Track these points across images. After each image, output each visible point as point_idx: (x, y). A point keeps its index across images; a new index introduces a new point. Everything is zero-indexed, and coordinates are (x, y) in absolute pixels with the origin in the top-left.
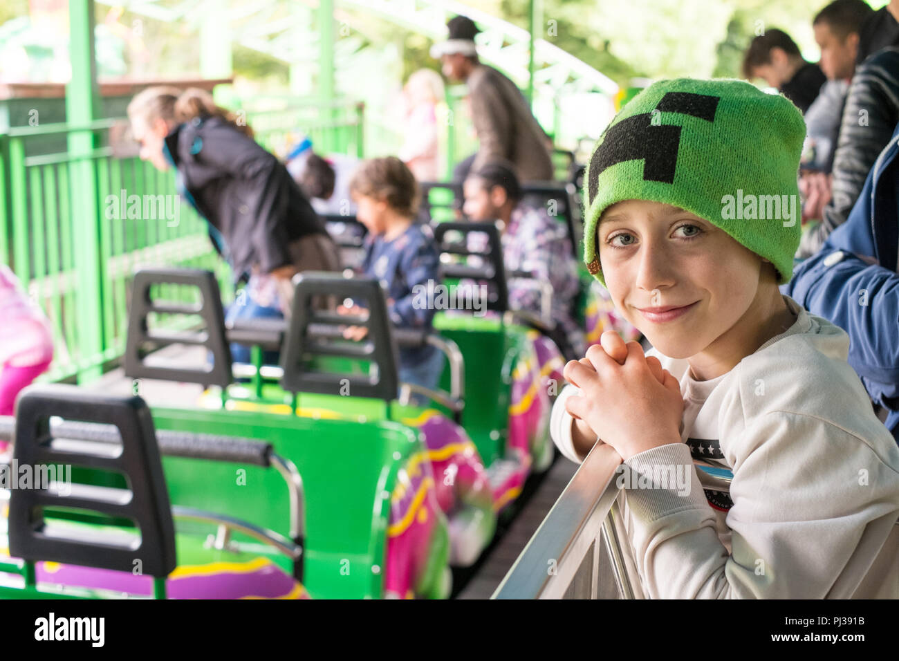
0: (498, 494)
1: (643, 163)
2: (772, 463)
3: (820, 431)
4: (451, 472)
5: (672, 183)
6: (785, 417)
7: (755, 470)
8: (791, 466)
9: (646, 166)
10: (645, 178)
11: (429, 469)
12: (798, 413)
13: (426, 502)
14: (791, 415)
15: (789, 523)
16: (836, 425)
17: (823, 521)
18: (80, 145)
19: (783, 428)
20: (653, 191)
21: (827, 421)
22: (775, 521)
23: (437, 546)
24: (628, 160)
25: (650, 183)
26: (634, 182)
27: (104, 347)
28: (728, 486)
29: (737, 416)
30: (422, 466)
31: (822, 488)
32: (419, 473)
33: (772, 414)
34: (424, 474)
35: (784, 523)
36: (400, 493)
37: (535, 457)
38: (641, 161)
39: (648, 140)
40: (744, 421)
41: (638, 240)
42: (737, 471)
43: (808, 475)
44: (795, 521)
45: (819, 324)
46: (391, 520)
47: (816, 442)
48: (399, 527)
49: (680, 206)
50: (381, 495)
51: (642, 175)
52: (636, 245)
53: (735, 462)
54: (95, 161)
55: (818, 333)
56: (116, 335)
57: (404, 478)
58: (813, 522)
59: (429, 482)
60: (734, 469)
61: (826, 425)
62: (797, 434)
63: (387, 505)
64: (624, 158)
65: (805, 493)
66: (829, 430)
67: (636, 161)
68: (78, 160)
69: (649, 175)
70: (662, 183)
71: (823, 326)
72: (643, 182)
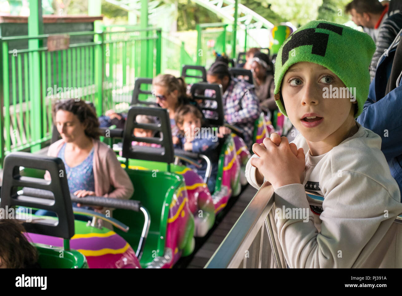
0: (217, 206)
1: (312, 47)
2: (343, 193)
3: (365, 180)
4: (196, 195)
5: (324, 56)
6: (350, 173)
7: (335, 196)
8: (350, 195)
9: (313, 48)
10: (312, 53)
11: (186, 194)
12: (356, 172)
13: (184, 208)
14: (353, 173)
15: (348, 219)
16: (372, 178)
17: (363, 219)
18: (34, 45)
19: (349, 178)
20: (316, 58)
21: (368, 176)
22: (342, 218)
23: (189, 228)
24: (305, 45)
25: (315, 55)
26: (307, 54)
27: (42, 137)
28: (321, 204)
29: (328, 172)
30: (183, 192)
31: (363, 205)
32: (182, 195)
33: (344, 172)
34: (184, 196)
35: (346, 219)
36: (173, 204)
37: (233, 190)
38: (311, 46)
39: (314, 38)
40: (331, 174)
41: (303, 82)
42: (326, 197)
43: (358, 199)
44: (350, 218)
45: (368, 133)
46: (169, 217)
47: (363, 185)
48: (172, 219)
49: (326, 67)
50: (165, 205)
51: (311, 52)
52: (302, 85)
53: (326, 192)
54: (40, 52)
55: (367, 137)
56: (48, 131)
57: (175, 197)
58: (359, 219)
59: (186, 199)
60: (325, 195)
61: (368, 178)
62: (354, 181)
63: (168, 209)
64: (303, 44)
65: (356, 207)
66: (369, 180)
67: (309, 46)
68: (32, 52)
69: (314, 52)
70: (320, 56)
71: (370, 134)
72: (311, 54)
